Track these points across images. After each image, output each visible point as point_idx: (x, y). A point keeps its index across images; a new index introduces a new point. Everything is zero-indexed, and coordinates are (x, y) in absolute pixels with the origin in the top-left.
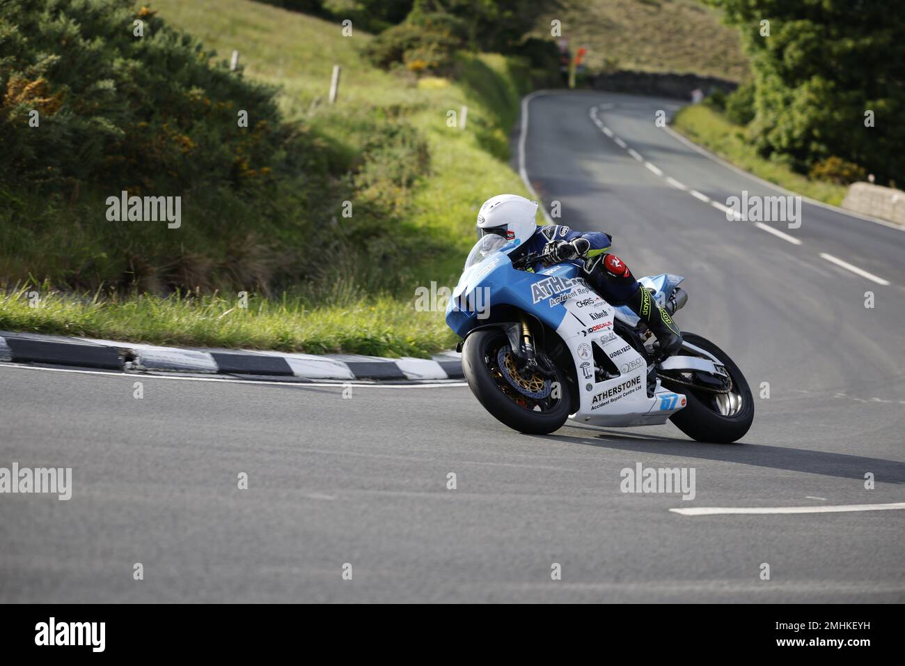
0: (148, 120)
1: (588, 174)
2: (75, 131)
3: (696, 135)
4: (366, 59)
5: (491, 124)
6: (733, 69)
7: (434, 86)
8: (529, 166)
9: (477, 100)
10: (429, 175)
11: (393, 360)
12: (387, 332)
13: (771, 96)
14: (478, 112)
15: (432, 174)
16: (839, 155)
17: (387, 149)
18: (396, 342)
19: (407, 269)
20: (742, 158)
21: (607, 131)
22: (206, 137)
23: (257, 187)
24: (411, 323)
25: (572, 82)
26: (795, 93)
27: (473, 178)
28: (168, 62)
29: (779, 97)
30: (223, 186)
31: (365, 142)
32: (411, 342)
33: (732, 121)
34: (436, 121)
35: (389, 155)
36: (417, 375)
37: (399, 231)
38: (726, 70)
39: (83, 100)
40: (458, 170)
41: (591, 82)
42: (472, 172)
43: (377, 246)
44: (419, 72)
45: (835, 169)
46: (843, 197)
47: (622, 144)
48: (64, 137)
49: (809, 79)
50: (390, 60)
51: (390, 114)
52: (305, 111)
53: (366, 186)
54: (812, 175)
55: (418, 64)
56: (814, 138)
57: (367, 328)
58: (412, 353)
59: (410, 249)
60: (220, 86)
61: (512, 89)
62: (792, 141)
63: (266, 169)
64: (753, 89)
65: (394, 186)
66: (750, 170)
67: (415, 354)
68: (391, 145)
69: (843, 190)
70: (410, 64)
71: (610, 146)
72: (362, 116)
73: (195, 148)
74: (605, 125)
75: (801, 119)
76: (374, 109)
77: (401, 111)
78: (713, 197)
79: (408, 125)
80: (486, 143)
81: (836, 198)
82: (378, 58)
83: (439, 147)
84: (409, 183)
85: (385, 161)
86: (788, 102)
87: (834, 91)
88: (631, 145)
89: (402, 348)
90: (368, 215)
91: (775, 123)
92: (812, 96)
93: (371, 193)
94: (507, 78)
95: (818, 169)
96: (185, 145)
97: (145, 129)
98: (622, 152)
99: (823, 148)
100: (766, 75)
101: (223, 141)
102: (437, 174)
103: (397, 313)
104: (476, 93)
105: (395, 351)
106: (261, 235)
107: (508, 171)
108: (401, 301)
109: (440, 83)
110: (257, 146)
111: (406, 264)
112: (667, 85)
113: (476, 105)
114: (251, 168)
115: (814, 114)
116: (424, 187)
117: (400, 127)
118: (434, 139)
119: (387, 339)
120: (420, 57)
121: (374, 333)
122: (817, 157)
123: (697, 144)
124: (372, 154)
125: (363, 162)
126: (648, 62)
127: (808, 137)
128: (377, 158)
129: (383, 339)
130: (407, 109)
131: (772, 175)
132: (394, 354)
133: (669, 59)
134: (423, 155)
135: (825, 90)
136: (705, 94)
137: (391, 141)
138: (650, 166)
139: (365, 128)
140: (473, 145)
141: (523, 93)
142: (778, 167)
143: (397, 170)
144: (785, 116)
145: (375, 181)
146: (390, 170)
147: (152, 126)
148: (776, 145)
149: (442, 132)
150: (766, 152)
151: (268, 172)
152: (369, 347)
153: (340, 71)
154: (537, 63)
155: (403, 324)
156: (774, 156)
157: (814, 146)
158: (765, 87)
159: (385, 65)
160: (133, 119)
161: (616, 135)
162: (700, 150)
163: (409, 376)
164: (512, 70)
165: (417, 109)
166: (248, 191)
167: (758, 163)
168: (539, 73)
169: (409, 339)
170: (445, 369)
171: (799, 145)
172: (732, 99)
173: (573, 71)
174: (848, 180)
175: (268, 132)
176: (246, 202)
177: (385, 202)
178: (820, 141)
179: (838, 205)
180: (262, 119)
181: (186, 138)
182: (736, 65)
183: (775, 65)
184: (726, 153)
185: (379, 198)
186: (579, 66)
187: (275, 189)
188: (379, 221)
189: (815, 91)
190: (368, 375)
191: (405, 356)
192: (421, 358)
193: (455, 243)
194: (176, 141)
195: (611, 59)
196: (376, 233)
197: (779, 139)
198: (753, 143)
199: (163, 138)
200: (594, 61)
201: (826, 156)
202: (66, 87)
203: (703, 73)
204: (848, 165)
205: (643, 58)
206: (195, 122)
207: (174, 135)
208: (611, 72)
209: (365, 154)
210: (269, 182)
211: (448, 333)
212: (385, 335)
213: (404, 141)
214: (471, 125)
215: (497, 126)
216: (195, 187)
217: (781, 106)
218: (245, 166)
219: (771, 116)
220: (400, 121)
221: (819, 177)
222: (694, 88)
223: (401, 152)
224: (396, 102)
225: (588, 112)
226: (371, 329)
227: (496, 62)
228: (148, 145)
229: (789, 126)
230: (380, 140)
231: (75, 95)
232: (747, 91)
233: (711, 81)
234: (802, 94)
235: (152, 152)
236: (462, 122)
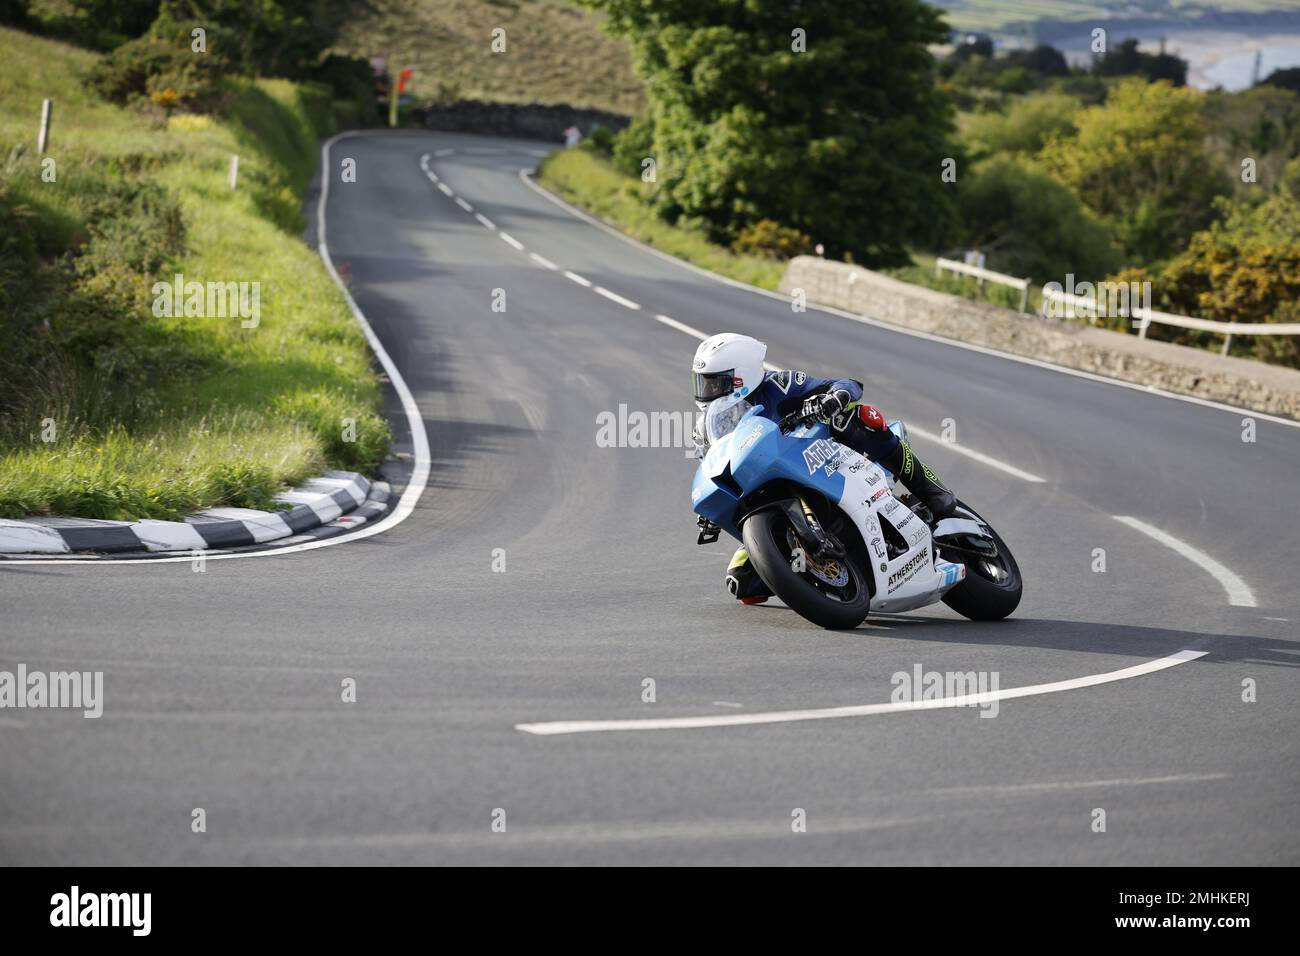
1: (418, 249)
3: (572, 192)
4: (91, 89)
5: (275, 180)
6: (622, 97)
7: (190, 126)
8: (331, 239)
9: (254, 145)
10: (183, 255)
11: (126, 524)
12: (118, 484)
13: (677, 134)
14: (255, 163)
15: (188, 253)
16: (773, 218)
17: (122, 219)
18: (131, 497)
19: (152, 392)
20: (637, 224)
21: (443, 187)
24: (153, 469)
25: (393, 119)
26: (711, 129)
27: (249, 258)
29: (688, 136)
31: (91, 209)
32: (153, 497)
33: (623, 171)
34: (195, 177)
35: (124, 227)
36: (163, 545)
37: (140, 337)
38: (614, 98)
40: (226, 247)
41: (419, 117)
42: (247, 250)
43: (106, 361)
44: (170, 107)
45: (769, 238)
46: (779, 277)
47: (467, 207)
49: (729, 109)
50: (127, 89)
51: (127, 167)
52: (2, 166)
53: (93, 273)
54: (736, 246)
55: (167, 94)
56: (738, 194)
57: (88, 478)
58: (155, 513)
59: (156, 364)
61: (306, 129)
62: (708, 198)
64: (652, 125)
65: (131, 270)
66: (649, 241)
67: (160, 514)
68: (127, 213)
69: (779, 266)
70: (156, 96)
71: (450, 209)
72: (86, 170)
74: (441, 179)
75: (719, 167)
76: (104, 161)
77: (143, 165)
78: (596, 279)
79: (154, 183)
80: (268, 208)
81: (770, 278)
82: (109, 86)
83: (198, 215)
84: (155, 268)
85: (118, 236)
86: (699, 144)
87: (765, 126)
88: (479, 207)
89: (139, 506)
90: (94, 314)
91: (683, 173)
92: (734, 134)
93: (99, 282)
94: (298, 113)
95: (744, 237)
98: (468, 218)
99: (751, 208)
100: (668, 105)
102: (195, 253)
103: (135, 455)
104: (253, 136)
105: (129, 511)
107: (300, 247)
108: (140, 437)
109: (201, 121)
111: (149, 384)
112: (527, 121)
113: (254, 154)
115: (737, 160)
116: (176, 271)
117: (141, 186)
118: (190, 203)
119: (118, 494)
120: (169, 85)
121: (99, 485)
122: (743, 221)
123: (574, 204)
124: (100, 227)
125: (87, 239)
126: (501, 89)
127: (730, 192)
128: (107, 233)
129: (111, 494)
130: (151, 161)
131: (679, 248)
132: (128, 515)
133: (530, 83)
134: (175, 227)
135: (752, 125)
136: (584, 134)
137: (129, 206)
138: (505, 237)
139: (91, 188)
140: (247, 211)
141: (323, 136)
142: (689, 236)
143: (136, 248)
144: (697, 163)
145: (104, 266)
146: (127, 248)
148: (686, 205)
149: (203, 193)
150: (671, 215)
152: (91, 505)
153: (51, 107)
154: (342, 92)
155: (142, 472)
156: (682, 219)
157: (738, 205)
158: (667, 121)
159: (119, 97)
161: (456, 195)
162: (577, 213)
163: (151, 546)
164: (306, 101)
165: (165, 160)
167: (660, 231)
168: (346, 106)
169: (150, 492)
170: (202, 535)
171: (716, 203)
172: (622, 139)
173: (395, 103)
174: (788, 253)
177: (120, 295)
178: (747, 197)
179: (773, 289)
182: (627, 91)
183: (682, 91)
184: (615, 217)
185: (111, 289)
186: (402, 96)
188: (111, 323)
189: (738, 127)
190: (89, 546)
191: (146, 518)
192: (167, 520)
193: (223, 352)
195: (449, 84)
196: (108, 340)
197: (689, 196)
198: (652, 202)
200: (425, 88)
201: (756, 220)
203: (582, 104)
204: (786, 231)
205: (495, 83)
208: (449, 104)
209: (89, 226)
211: (207, 483)
212: (114, 488)
213: (145, 207)
214: (245, 182)
215: (283, 183)
217: (690, 149)
219: (678, 163)
220: (142, 177)
221: (746, 248)
222: (569, 125)
223: (142, 222)
224: (136, 151)
225: (418, 162)
226: (93, 480)
227: (282, 90)
229: (703, 177)
230: (111, 206)
232: (643, 129)
233: (592, 114)
234: (720, 131)
236: (233, 177)
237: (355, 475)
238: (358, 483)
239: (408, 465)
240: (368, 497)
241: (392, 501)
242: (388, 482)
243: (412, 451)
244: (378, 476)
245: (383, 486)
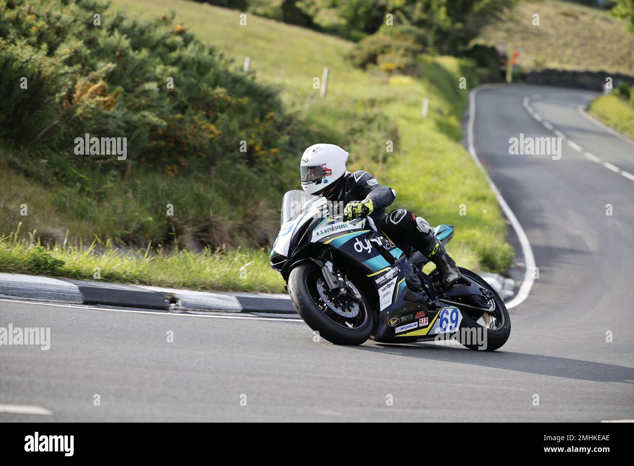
0: (183, 113)
2: (127, 122)
3: (607, 119)
4: (349, 62)
5: (446, 112)
7: (401, 82)
8: (476, 145)
9: (436, 93)
14: (437, 103)
15: (402, 152)
17: (366, 133)
21: (537, 117)
22: (228, 126)
23: (267, 164)
25: (509, 78)
27: (434, 155)
28: (198, 68)
30: (241, 163)
31: (349, 128)
34: (404, 110)
35: (368, 138)
38: (630, 67)
39: (133, 98)
40: (422, 149)
41: (524, 78)
42: (433, 150)
44: (390, 72)
47: (549, 127)
48: (119, 127)
50: (367, 62)
51: (368, 105)
52: (302, 104)
53: (351, 162)
55: (389, 65)
60: (238, 86)
61: (463, 84)
63: (274, 150)
65: (372, 162)
68: (369, 130)
70: (383, 66)
71: (539, 128)
72: (346, 107)
73: (220, 135)
74: (536, 111)
76: (356, 101)
77: (376, 103)
78: (622, 167)
79: (382, 114)
80: (444, 128)
82: (357, 61)
83: (407, 131)
84: (385, 160)
85: (365, 142)
88: (557, 127)
94: (458, 75)
96: (212, 132)
97: (181, 121)
98: (549, 133)
101: (241, 128)
102: (405, 152)
104: (434, 87)
106: (270, 202)
107: (461, 149)
109: (407, 80)
110: (267, 133)
112: (584, 80)
113: (435, 98)
114: (262, 149)
116: (396, 163)
117: (376, 116)
118: (403, 125)
120: (390, 60)
123: (607, 125)
124: (355, 137)
125: (348, 144)
126: (568, 62)
128: (359, 141)
130: (381, 101)
133: (585, 59)
134: (395, 136)
136: (614, 87)
137: (370, 126)
138: (571, 143)
139: (349, 116)
140: (433, 129)
141: (471, 87)
143: (375, 150)
145: (358, 159)
146: (369, 150)
147: (186, 117)
149: (409, 119)
151: (276, 154)
153: (329, 72)
154: (481, 63)
159: (363, 66)
160: (172, 113)
161: (544, 120)
162: (610, 130)
164: (464, 70)
165: (388, 101)
166: (261, 167)
168: (483, 71)
175: (275, 122)
176: (259, 176)
180: (270, 111)
181: (212, 127)
187: (281, 166)
194: (206, 130)
195: (540, 60)
199: (195, 127)
200: (527, 62)
202: (119, 88)
203: (612, 70)
205: (565, 59)
206: (219, 114)
207: (203, 124)
208: (539, 70)
210: (276, 161)
213: (379, 127)
214: (432, 114)
215: (451, 113)
216: (219, 165)
218: (258, 148)
220: (376, 110)
223: (377, 135)
224: (373, 96)
225: (522, 101)
227: (450, 63)
228: (183, 132)
230: (360, 126)
231: (126, 94)
235: (186, 138)
236: (424, 111)
237: (496, 275)
238: (498, 279)
239: (523, 270)
240: (503, 288)
241: (516, 290)
242: (513, 279)
243: (524, 261)
244: (506, 276)
245: (510, 282)
